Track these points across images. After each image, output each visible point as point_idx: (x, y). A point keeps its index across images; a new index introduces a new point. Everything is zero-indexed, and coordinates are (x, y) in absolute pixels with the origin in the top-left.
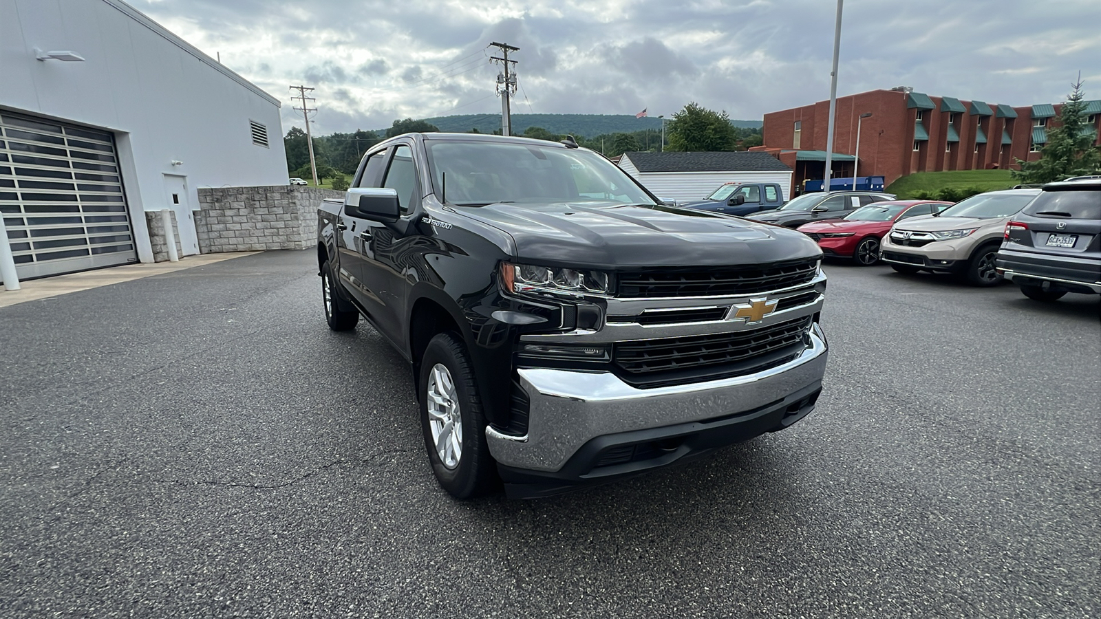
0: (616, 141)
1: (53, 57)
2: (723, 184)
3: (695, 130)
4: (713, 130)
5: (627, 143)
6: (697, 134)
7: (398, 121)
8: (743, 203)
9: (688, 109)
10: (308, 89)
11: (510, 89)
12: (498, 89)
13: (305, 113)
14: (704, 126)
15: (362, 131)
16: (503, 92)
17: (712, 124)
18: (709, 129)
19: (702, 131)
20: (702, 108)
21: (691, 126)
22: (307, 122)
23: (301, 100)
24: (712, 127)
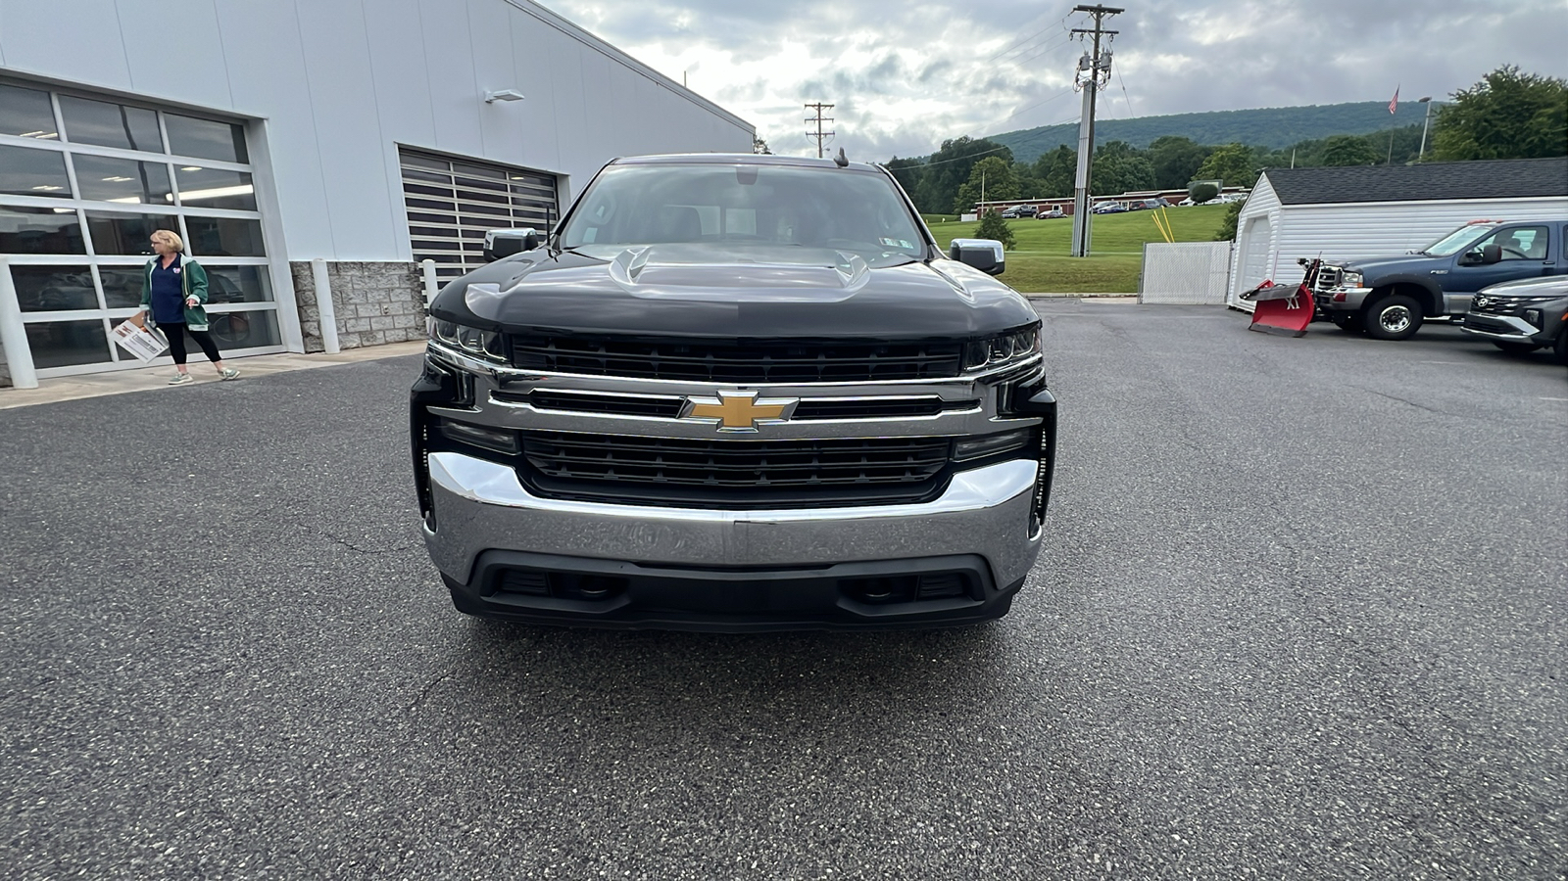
0: (1328, 151)
1: (498, 97)
2: (1465, 223)
3: (1503, 120)
4: (1550, 116)
5: (1351, 154)
6: (1505, 128)
7: (949, 141)
8: (1499, 260)
9: (1494, 81)
10: (826, 106)
11: (1099, 77)
12: (1077, 80)
13: (820, 140)
14: (1527, 110)
15: (899, 158)
16: (1086, 84)
17: (1551, 105)
18: (1540, 115)
19: (1521, 122)
20: (1530, 75)
21: (1494, 112)
22: (820, 151)
23: (817, 122)
24: (1551, 111)
